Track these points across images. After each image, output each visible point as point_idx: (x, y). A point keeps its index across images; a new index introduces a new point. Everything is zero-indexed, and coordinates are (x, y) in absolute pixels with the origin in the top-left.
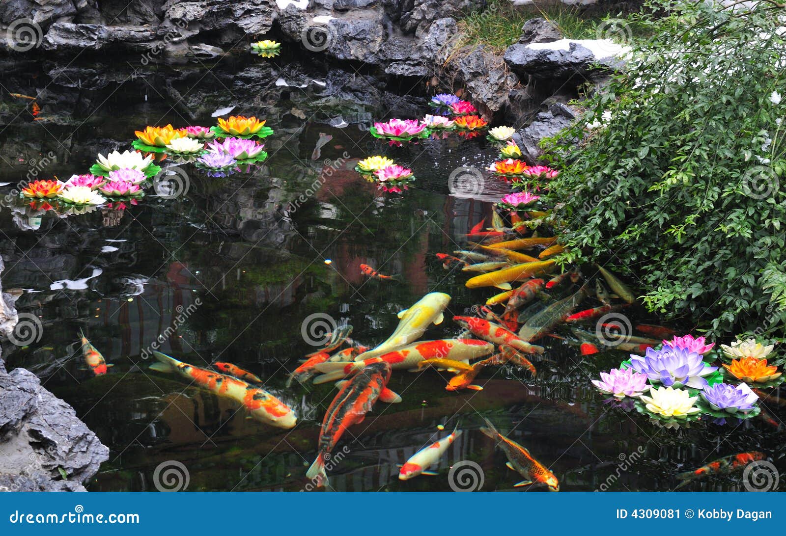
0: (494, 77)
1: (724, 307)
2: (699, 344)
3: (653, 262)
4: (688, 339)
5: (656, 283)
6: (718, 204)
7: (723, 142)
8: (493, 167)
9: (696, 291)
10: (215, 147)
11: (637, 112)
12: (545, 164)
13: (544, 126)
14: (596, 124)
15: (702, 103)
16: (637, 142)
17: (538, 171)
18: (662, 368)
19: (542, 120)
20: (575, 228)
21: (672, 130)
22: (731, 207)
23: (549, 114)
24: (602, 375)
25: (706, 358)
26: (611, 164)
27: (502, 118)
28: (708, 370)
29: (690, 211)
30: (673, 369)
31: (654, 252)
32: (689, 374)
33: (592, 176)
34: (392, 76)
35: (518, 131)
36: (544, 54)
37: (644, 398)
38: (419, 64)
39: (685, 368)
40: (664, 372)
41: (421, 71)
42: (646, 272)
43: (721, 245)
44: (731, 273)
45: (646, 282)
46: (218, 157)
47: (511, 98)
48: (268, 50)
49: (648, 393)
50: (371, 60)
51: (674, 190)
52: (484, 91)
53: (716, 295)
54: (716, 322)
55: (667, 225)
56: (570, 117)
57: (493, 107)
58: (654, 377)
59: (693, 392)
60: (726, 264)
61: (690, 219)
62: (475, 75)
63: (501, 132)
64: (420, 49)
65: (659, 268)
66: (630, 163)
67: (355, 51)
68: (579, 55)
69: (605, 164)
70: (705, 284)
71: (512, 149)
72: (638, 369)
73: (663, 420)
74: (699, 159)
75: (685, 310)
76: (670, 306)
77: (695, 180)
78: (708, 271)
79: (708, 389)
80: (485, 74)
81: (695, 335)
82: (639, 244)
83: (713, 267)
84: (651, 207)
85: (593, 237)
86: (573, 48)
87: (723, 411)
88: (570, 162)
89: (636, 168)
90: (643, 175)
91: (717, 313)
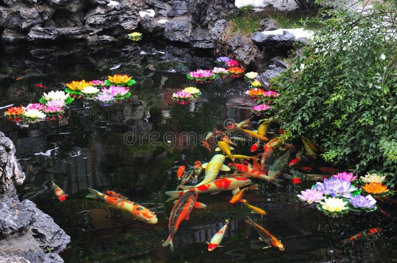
0: (246, 48)
1: (361, 159)
2: (349, 177)
3: (327, 137)
4: (344, 174)
5: (328, 147)
6: (357, 109)
7: (358, 79)
8: (248, 92)
9: (347, 151)
10: (105, 91)
11: (317, 64)
12: (273, 90)
13: (272, 72)
14: (297, 70)
15: (348, 61)
16: (317, 79)
17: (269, 94)
18: (331, 188)
19: (271, 69)
20: (288, 121)
21: (334, 74)
22: (364, 110)
23: (274, 66)
24: (302, 192)
25: (352, 183)
26: (305, 90)
27: (251, 68)
28: (353, 189)
29: (343, 113)
30: (336, 189)
31: (327, 132)
32: (344, 191)
33: (296, 96)
34: (197, 48)
35: (259, 74)
36: (271, 36)
37: (321, 203)
38: (210, 42)
39: (342, 188)
40: (332, 190)
41: (211, 46)
42: (323, 142)
43: (359, 128)
44: (364, 142)
45: (323, 147)
46: (105, 96)
47: (255, 58)
48: (136, 37)
49: (323, 201)
50: (187, 41)
51: (336, 103)
52: (242, 55)
53: (357, 153)
54: (357, 166)
55: (333, 119)
56: (284, 67)
57: (247, 62)
58: (327, 193)
59: (345, 199)
60: (362, 138)
61: (344, 117)
62: (237, 47)
63: (251, 75)
64: (210, 35)
65: (330, 140)
66: (314, 90)
67: (179, 37)
68: (287, 37)
69: (302, 90)
70: (352, 147)
71: (257, 83)
72: (319, 189)
73: (330, 213)
74: (347, 87)
75: (343, 161)
76: (335, 159)
77: (346, 98)
78: (353, 141)
79: (352, 198)
80: (242, 46)
81: (348, 172)
82: (320, 129)
83: (355, 139)
84: (325, 111)
85: (297, 126)
86: (285, 33)
87: (359, 208)
88: (285, 89)
89: (317, 92)
90: (321, 95)
91: (358, 161)
